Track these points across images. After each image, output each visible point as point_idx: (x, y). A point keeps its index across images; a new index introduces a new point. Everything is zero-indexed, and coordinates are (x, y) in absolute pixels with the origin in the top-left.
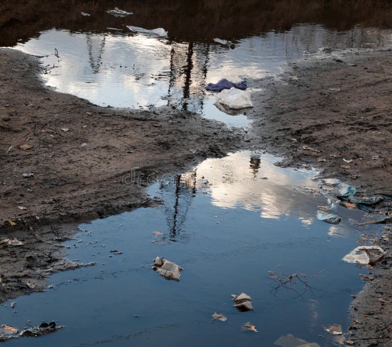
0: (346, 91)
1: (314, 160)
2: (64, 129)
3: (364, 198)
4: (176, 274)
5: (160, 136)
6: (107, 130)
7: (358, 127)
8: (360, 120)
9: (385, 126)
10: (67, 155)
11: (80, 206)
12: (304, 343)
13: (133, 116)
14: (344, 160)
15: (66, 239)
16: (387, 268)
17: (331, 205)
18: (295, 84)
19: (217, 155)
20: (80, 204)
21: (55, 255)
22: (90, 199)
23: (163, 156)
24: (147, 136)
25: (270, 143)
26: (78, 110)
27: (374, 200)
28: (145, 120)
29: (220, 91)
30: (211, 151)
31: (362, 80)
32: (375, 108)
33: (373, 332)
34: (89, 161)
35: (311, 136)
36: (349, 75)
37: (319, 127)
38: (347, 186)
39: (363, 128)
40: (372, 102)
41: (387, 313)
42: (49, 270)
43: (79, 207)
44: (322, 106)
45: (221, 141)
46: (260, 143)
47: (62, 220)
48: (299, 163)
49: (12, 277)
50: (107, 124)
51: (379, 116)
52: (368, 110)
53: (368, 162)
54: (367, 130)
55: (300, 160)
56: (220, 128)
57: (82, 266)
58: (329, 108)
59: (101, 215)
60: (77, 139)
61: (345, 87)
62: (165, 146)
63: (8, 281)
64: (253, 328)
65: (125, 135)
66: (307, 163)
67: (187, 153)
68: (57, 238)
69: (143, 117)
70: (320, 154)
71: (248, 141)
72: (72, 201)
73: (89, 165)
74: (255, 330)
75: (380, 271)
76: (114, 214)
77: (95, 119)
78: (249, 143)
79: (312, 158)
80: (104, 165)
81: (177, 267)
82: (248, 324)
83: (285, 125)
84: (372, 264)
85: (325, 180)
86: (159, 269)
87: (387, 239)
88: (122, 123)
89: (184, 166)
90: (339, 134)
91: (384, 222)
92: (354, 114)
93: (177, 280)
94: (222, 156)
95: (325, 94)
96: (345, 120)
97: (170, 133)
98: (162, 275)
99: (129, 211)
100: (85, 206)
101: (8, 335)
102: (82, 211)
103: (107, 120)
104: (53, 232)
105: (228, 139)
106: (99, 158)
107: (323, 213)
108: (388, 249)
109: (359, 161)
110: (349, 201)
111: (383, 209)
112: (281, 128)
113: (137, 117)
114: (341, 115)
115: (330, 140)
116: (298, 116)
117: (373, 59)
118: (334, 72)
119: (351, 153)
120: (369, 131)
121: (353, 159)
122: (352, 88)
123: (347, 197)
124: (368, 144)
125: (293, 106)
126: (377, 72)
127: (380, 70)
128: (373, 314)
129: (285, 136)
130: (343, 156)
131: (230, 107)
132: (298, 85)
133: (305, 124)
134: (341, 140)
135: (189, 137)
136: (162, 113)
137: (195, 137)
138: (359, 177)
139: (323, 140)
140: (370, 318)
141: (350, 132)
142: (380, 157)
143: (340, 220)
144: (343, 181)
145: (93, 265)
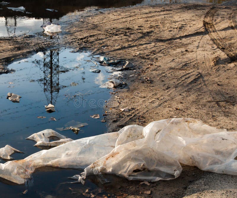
0: (105, 23)
1: (89, 49)
3: (111, 61)
4: (18, 99)
5: (17, 45)
7: (109, 35)
8: (110, 33)
9: (122, 34)
12: (80, 124)
13: (5, 39)
14: (102, 47)
16: (122, 89)
23: (17, 53)
24: (11, 45)
27: (116, 62)
30: (40, 49)
31: (111, 19)
32: (117, 28)
33: (115, 116)
35: (88, 40)
36: (106, 17)
37: (91, 36)
38: (104, 57)
39: (112, 35)
40: (115, 26)
41: (122, 107)
44: (93, 29)
45: (45, 45)
48: (82, 51)
53: (113, 48)
55: (82, 49)
58: (96, 29)
61: (104, 21)
62: (19, 49)
66: (85, 50)
67: (28, 50)
69: (10, 39)
70: (91, 46)
71: (59, 44)
74: (56, 120)
75: (119, 90)
81: (18, 96)
82: (52, 118)
83: (76, 37)
85: (94, 56)
86: (10, 98)
89: (27, 56)
90: (101, 38)
91: (120, 70)
92: (108, 31)
93: (18, 102)
95: (95, 25)
97: (21, 43)
98: (11, 100)
105: (49, 44)
107: (92, 69)
108: (123, 80)
109: (109, 47)
110: (105, 63)
111: (120, 65)
112: (74, 38)
113: (7, 39)
114: (102, 31)
115: (96, 41)
116: (82, 33)
117: (116, 11)
118: (99, 17)
119: (106, 45)
120: (114, 36)
121: (107, 47)
122: (107, 22)
123: (103, 61)
124: (114, 41)
125: (80, 30)
126: (118, 15)
127: (120, 15)
128: (115, 108)
129: (76, 41)
130: (102, 46)
131: (51, 32)
132: (83, 22)
133: (85, 36)
134: (101, 40)
135: (30, 44)
136: (19, 36)
137: (33, 44)
138: (109, 54)
139: (93, 41)
140: (113, 110)
141: (105, 37)
142: (119, 45)
143: (100, 71)
144: (102, 56)
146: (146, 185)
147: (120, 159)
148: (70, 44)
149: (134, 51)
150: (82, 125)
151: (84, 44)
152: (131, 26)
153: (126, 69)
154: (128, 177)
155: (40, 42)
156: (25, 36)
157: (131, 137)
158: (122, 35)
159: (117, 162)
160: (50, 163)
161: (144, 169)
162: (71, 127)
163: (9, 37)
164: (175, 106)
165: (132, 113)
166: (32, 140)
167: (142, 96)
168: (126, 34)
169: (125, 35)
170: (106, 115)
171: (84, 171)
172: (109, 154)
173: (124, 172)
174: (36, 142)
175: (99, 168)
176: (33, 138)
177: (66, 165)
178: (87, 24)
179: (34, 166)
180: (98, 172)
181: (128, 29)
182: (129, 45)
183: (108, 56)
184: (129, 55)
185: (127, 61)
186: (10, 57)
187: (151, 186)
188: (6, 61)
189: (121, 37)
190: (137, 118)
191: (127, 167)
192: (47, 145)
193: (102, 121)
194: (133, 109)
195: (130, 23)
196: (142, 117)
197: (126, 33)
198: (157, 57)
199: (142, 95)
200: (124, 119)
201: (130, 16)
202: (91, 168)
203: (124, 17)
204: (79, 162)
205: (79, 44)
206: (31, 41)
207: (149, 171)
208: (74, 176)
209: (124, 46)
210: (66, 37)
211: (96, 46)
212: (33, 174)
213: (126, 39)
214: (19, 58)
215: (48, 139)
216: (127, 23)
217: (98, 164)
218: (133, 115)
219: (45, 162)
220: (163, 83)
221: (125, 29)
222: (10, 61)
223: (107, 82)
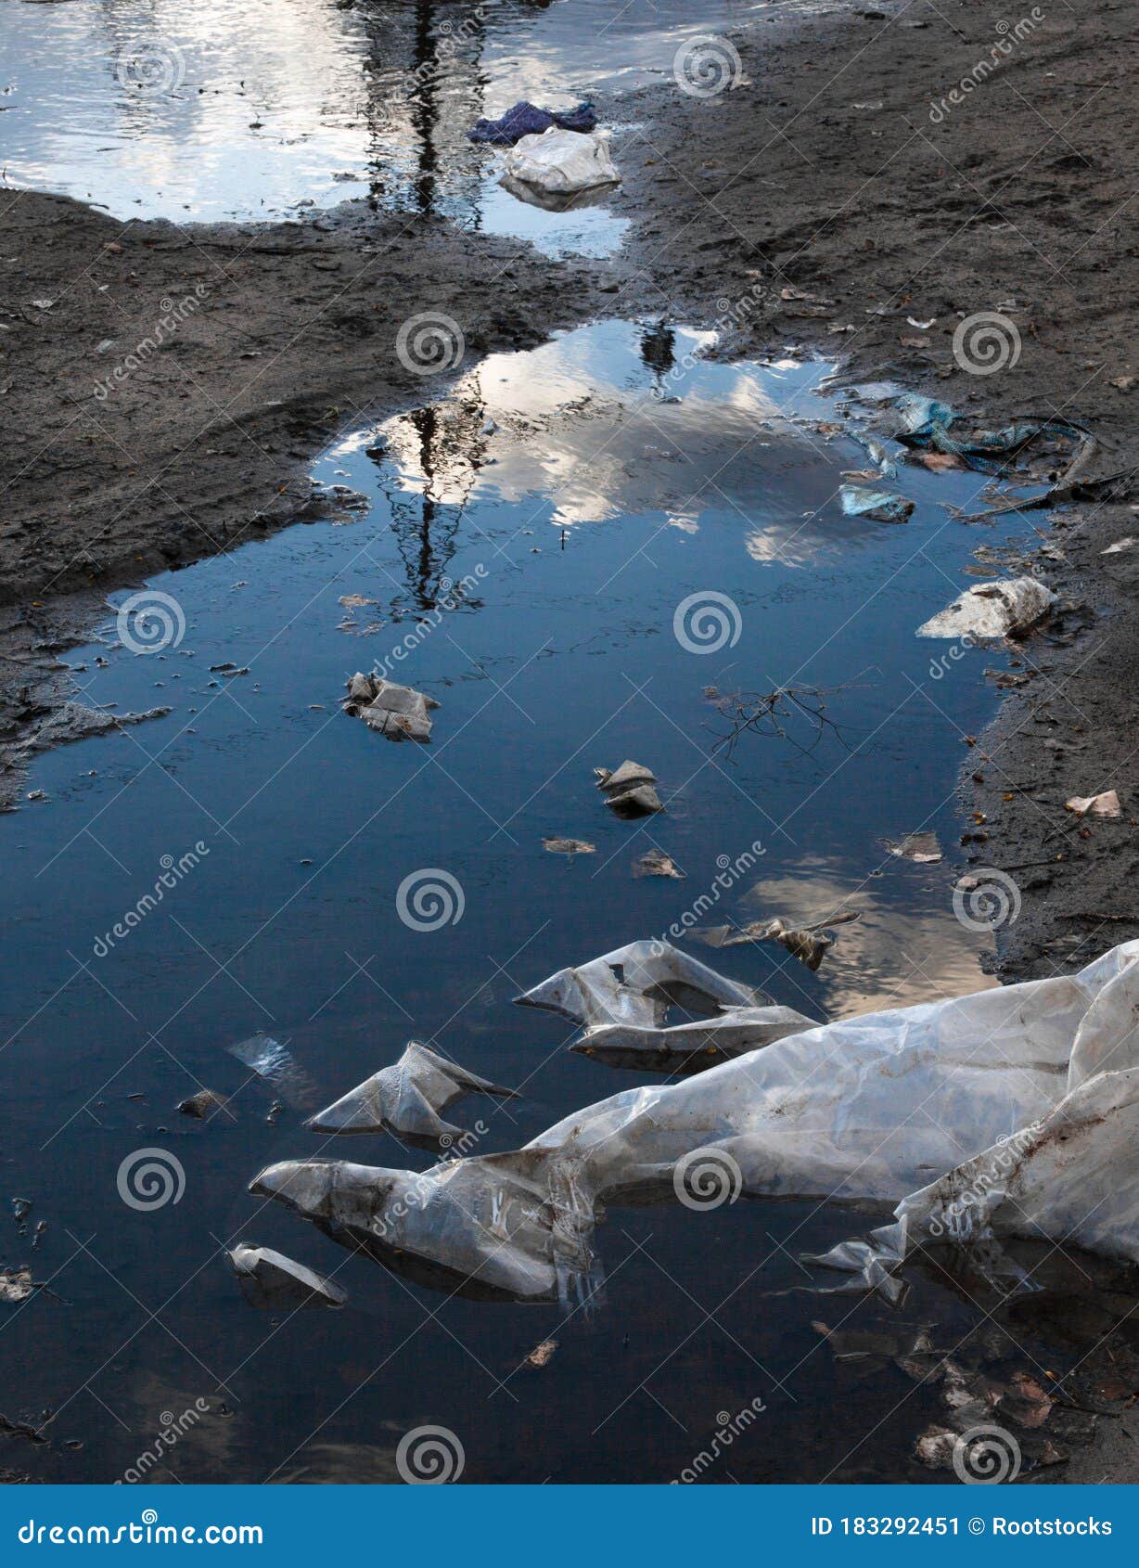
0: (903, 108)
1: (818, 330)
2: (38, 303)
3: (979, 434)
4: (419, 720)
5: (338, 300)
7: (946, 215)
8: (950, 194)
9: (1030, 204)
10: (54, 381)
11: (107, 537)
13: (251, 243)
14: (911, 321)
15: (71, 644)
16: (1064, 645)
17: (880, 464)
18: (743, 99)
19: (517, 340)
20: (106, 532)
21: (41, 695)
22: (135, 512)
23: (351, 360)
24: (299, 301)
25: (679, 288)
26: (77, 237)
27: (1010, 437)
28: (288, 252)
29: (514, 140)
30: (501, 332)
31: (948, 70)
32: (994, 153)
33: (1034, 846)
34: (123, 395)
35: (806, 257)
36: (908, 57)
37: (829, 227)
38: (926, 402)
39: (962, 219)
40: (983, 135)
41: (1074, 781)
42: (27, 743)
43: (101, 541)
44: (830, 161)
45: (527, 295)
46: (650, 291)
47: (53, 583)
48: (772, 345)
50: (171, 275)
51: (1007, 178)
52: (973, 161)
54: (973, 222)
55: (777, 333)
56: (521, 257)
57: (125, 722)
58: (853, 165)
59: (174, 560)
60: (82, 330)
61: (899, 95)
62: (357, 327)
65: (229, 305)
66: (798, 341)
68: (42, 642)
69: (282, 241)
70: (834, 311)
71: (613, 290)
72: (82, 523)
73: (127, 408)
74: (674, 872)
75: (1047, 656)
76: (214, 553)
77: (135, 262)
78: (615, 296)
79: (812, 323)
80: (172, 404)
81: (419, 700)
82: (651, 857)
83: (720, 228)
84: (1017, 634)
85: (856, 388)
86: (366, 712)
87: (1059, 555)
88: (220, 267)
89: (420, 384)
90: (889, 242)
91: (1045, 504)
92: (933, 177)
93: (423, 739)
94: (533, 341)
95: (837, 124)
96: (905, 196)
97: (369, 285)
98: (376, 729)
99: (260, 538)
100: (123, 536)
102: (114, 552)
103: (169, 262)
104: (29, 625)
105: (549, 288)
106: (154, 383)
107: (857, 492)
108: (1064, 584)
109: (956, 321)
110: (935, 447)
111: (1039, 463)
112: (711, 239)
113: (264, 243)
114: (892, 182)
115: (862, 264)
116: (758, 198)
118: (862, 52)
120: (980, 226)
121: (940, 315)
123: (927, 435)
124: (979, 265)
125: (742, 170)
128: (1031, 789)
129: (724, 263)
130: (908, 312)
131: (548, 187)
132: (753, 100)
133: (784, 220)
134: (896, 259)
136: (338, 224)
139: (842, 264)
140: (1024, 802)
141: (922, 234)
142: (1020, 303)
143: (910, 510)
144: (911, 386)
145: (160, 714)
148: (689, 292)
152: (1084, 140)
153: (1081, 494)
155: (490, 268)
158: (1033, 219)
159: (1084, 1170)
162: (776, 923)
166: (553, 1008)
168: (1061, 209)
169: (1054, 221)
170: (981, 839)
171: (895, 1220)
173: (1124, 1228)
174: (579, 1023)
176: (559, 996)
177: (780, 1180)
178: (781, 117)
181: (1071, 163)
182: (1085, 300)
183: (949, 387)
185: (1079, 433)
186: (313, 398)
188: (290, 429)
189: (1030, 234)
192: (645, 1045)
197: (1059, 198)
200: (1095, 869)
201: (1078, 50)
202: (932, 1202)
203: (1037, 51)
206: (424, 262)
208: (836, 1251)
209: (1050, 308)
211: (867, 309)
213: (1062, 248)
214: (369, 403)
215: (650, 1006)
216: (1056, 109)
221: (1051, 162)
222: (321, 431)
223: (966, 594)
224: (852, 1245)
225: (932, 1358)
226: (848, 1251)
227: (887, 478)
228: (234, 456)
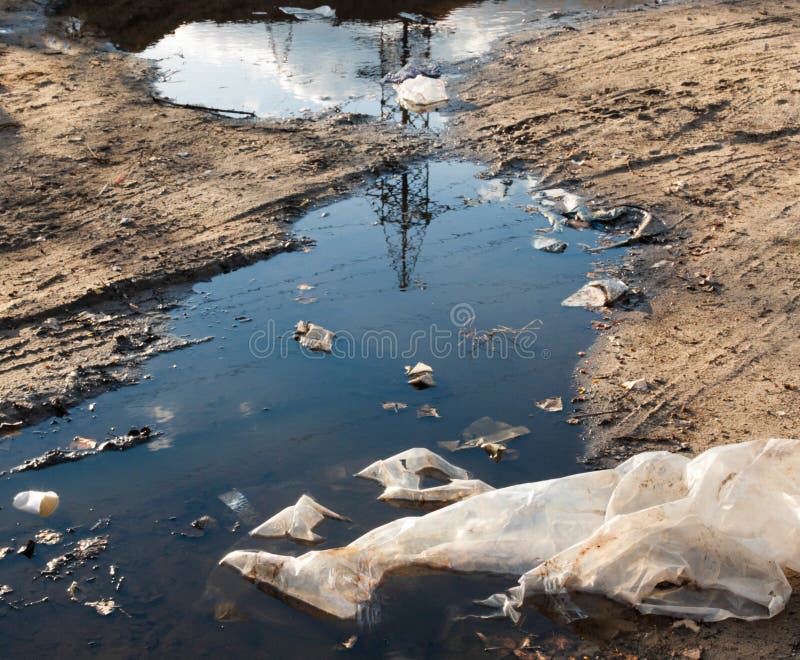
0: (580, 68)
1: (532, 165)
2: (180, 154)
3: (599, 212)
4: (327, 344)
5: (315, 152)
6: (240, 150)
7: (593, 114)
8: (596, 106)
9: (632, 110)
10: (183, 189)
11: (195, 258)
12: (507, 428)
13: (281, 127)
14: (573, 161)
15: (174, 307)
16: (628, 310)
17: (553, 226)
18: (508, 64)
20: (196, 256)
21: (157, 330)
22: (211, 248)
23: (317, 179)
24: (298, 152)
25: (470, 147)
27: (613, 214)
28: (295, 131)
29: (402, 82)
31: (601, 52)
32: (617, 88)
33: (607, 404)
34: (213, 195)
35: (528, 133)
36: (584, 46)
37: (537, 119)
38: (576, 198)
39: (601, 116)
40: (612, 79)
41: (628, 374)
42: (147, 352)
43: (193, 261)
44: (544, 90)
45: (400, 150)
46: (457, 148)
47: (168, 279)
48: (509, 172)
49: (94, 367)
50: (242, 141)
51: (624, 99)
52: (608, 91)
53: (606, 162)
54: (605, 118)
55: (512, 167)
57: (194, 343)
58: (554, 93)
59: (225, 269)
60: (198, 166)
61: (578, 62)
62: (323, 165)
63: (88, 374)
64: (434, 412)
65: (265, 155)
66: (522, 170)
67: (351, 170)
68: (160, 306)
69: (294, 126)
70: (539, 157)
71: (441, 147)
72: (186, 253)
73: (213, 200)
74: (437, 415)
75: (621, 315)
76: (244, 266)
77: (227, 136)
78: (440, 150)
79: (529, 162)
80: (234, 198)
81: (328, 334)
82: (426, 407)
83: (492, 120)
84: (608, 304)
85: (546, 191)
86: (303, 339)
87: (631, 268)
88: (262, 138)
89: (347, 190)
90: (567, 126)
91: (627, 245)
92: (590, 98)
93: (328, 352)
95: (549, 75)
96: (576, 106)
97: (329, 145)
99: (266, 259)
100: (203, 258)
101: (82, 451)
102: (198, 265)
103: (241, 135)
104: (156, 299)
105: (411, 146)
106: (227, 189)
107: (542, 239)
108: (632, 282)
109: (594, 161)
110: (579, 218)
111: (626, 226)
112: (487, 125)
113: (286, 127)
114: (571, 100)
115: (554, 136)
116: (510, 107)
117: (616, 23)
118: (564, 43)
119: (584, 152)
120: (608, 120)
121: (587, 159)
122: (587, 63)
123: (575, 213)
124: (606, 136)
125: (504, 94)
126: (623, 39)
127: (626, 37)
128: (607, 378)
129: (492, 136)
130: (573, 157)
131: (416, 102)
132: (513, 64)
133: (520, 116)
134: (570, 134)
135: (356, 149)
136: (320, 118)
137: (365, 148)
138: (594, 185)
139: (544, 136)
140: (603, 383)
141: (582, 123)
142: (623, 154)
143: (564, 247)
144: (571, 191)
145: (209, 340)
146: (689, 631)
147: (620, 552)
148: (474, 148)
149: (668, 176)
150: (512, 435)
151: (517, 148)
152: (658, 82)
153: (644, 241)
154: (638, 604)
155: (386, 137)
156: (340, 117)
157: (651, 486)
158: (632, 117)
159: (610, 560)
160: (423, 556)
161: (685, 582)
162: (481, 440)
163: (292, 122)
164: (784, 378)
165: (657, 397)
166: (372, 480)
167: (687, 339)
168: (646, 112)
169: (642, 117)
170: (581, 401)
171: (519, 585)
172: (588, 540)
173: (628, 589)
174: (385, 488)
175: (560, 577)
176: (375, 474)
177: (468, 564)
178: (524, 72)
179: (381, 564)
180: (558, 586)
181: (652, 92)
182: (653, 153)
183: (588, 191)
184: (652, 191)
185: (645, 213)
186: (298, 196)
187: (703, 634)
188: (286, 210)
189: (630, 123)
190: (669, 414)
191: (637, 578)
192: (413, 497)
193: (570, 421)
194: (661, 383)
195: (657, 68)
196: (685, 410)
197: (644, 108)
198: (736, 198)
199: (688, 333)
200: (633, 416)
201: (659, 44)
202: (538, 576)
203: (640, 44)
204: (504, 555)
205: (502, 150)
206: (356, 135)
207: (698, 589)
208: (491, 598)
209: (637, 156)
210: (463, 122)
211: (554, 156)
212: (379, 589)
213: (645, 130)
214: (323, 198)
215: (418, 479)
216: (647, 69)
217: (559, 565)
218: (659, 405)
219: (412, 553)
220: (752, 293)
221: (642, 92)
222: (299, 210)
223: (586, 286)
224: (498, 595)
225: (532, 650)
226: (497, 599)
227: (556, 232)
228: (259, 222)
